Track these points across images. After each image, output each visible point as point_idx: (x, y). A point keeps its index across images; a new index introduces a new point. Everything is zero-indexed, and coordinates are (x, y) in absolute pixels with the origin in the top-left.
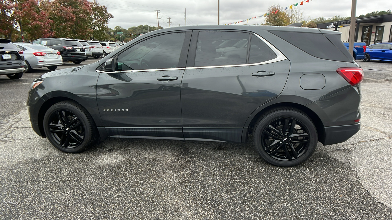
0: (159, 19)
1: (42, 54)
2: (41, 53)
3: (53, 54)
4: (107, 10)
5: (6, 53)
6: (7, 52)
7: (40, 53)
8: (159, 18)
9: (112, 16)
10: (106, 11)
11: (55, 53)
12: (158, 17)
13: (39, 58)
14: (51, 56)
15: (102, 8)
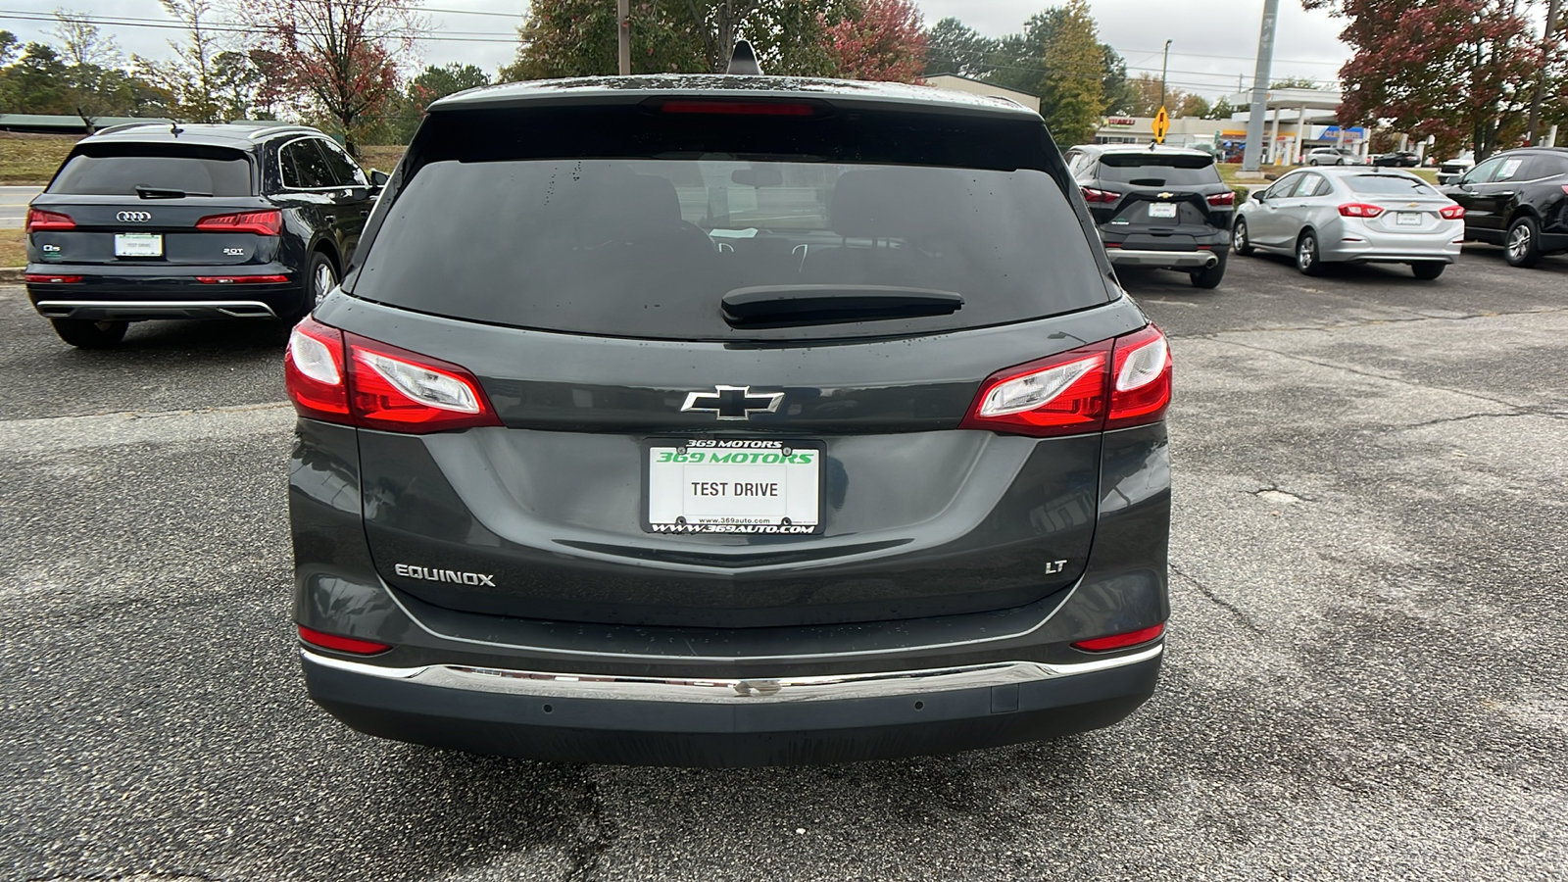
1: (1366, 212)
2: (1364, 207)
3: (1417, 213)
5: (1161, 197)
6: (1166, 195)
7: (1360, 206)
11: (1430, 212)
13: (1352, 226)
14: (1404, 222)
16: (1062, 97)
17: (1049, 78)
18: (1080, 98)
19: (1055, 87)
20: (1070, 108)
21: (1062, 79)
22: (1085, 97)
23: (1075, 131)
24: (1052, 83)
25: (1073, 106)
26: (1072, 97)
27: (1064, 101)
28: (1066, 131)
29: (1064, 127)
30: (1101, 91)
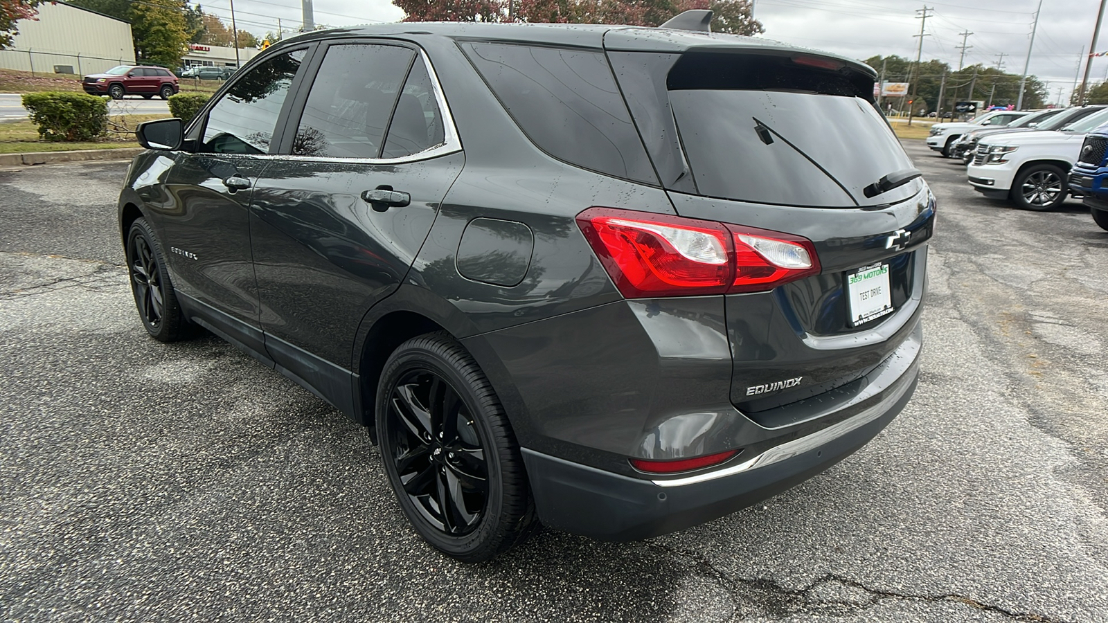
0: (924, 37)
4: (749, 11)
8: (924, 33)
9: (759, 26)
10: (747, 14)
12: (923, 31)
15: (737, 7)
16: (151, 25)
17: (136, 8)
18: (167, 27)
19: (143, 16)
20: (161, 34)
21: (148, 9)
22: (171, 26)
23: (168, 54)
24: (139, 13)
25: (162, 33)
26: (161, 25)
27: (154, 29)
28: (160, 53)
29: (158, 49)
30: (184, 23)
